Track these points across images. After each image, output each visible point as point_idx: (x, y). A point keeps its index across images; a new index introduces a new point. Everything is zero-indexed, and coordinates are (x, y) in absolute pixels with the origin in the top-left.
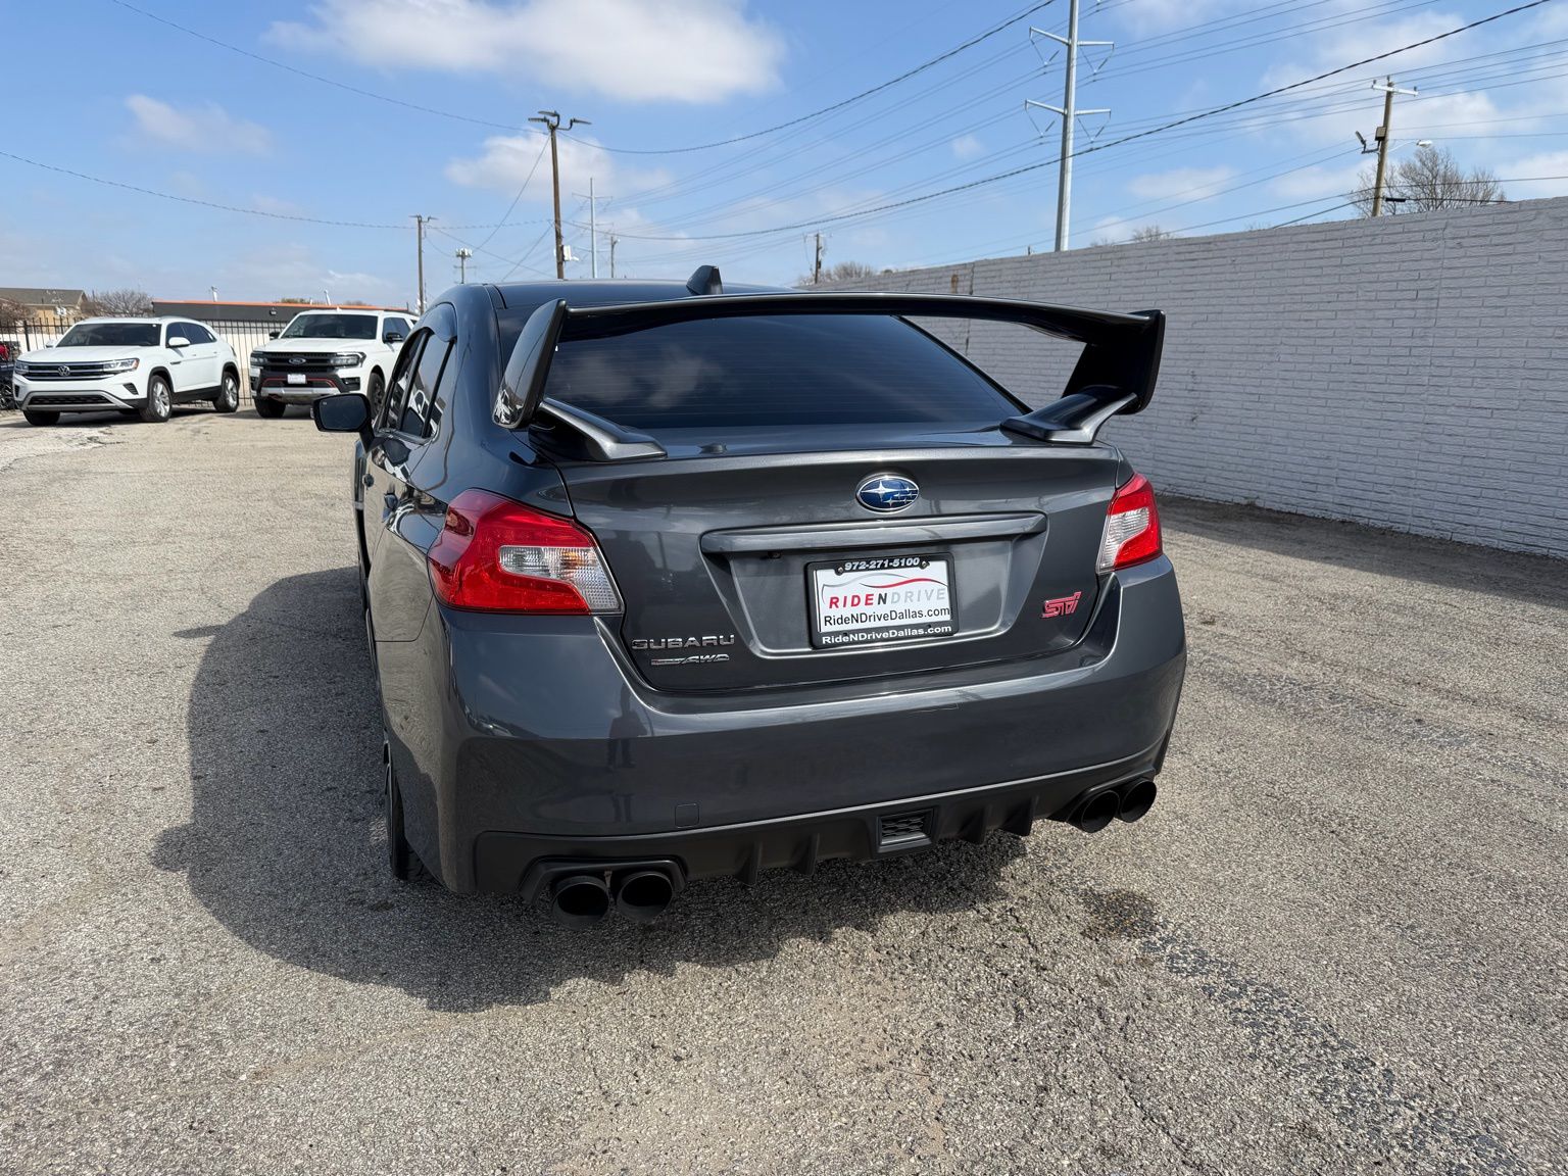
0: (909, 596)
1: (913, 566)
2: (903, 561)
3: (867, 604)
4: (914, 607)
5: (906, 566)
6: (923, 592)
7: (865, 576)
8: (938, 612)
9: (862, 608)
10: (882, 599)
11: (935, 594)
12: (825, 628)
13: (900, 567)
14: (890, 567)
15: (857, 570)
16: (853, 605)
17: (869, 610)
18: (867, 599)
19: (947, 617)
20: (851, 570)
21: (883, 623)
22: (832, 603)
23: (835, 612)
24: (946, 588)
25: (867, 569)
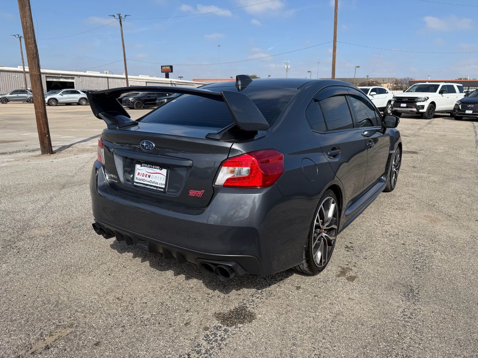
0: (156, 177)
1: (158, 169)
2: (155, 167)
3: (146, 177)
4: (156, 181)
5: (156, 168)
6: (159, 178)
7: (146, 169)
8: (162, 184)
9: (144, 177)
10: (149, 176)
11: (163, 178)
12: (136, 181)
13: (154, 168)
14: (152, 168)
15: (145, 166)
16: (143, 176)
17: (146, 179)
18: (146, 175)
19: (164, 187)
20: (143, 166)
21: (148, 183)
22: (138, 174)
23: (139, 177)
24: (165, 177)
25: (147, 167)
